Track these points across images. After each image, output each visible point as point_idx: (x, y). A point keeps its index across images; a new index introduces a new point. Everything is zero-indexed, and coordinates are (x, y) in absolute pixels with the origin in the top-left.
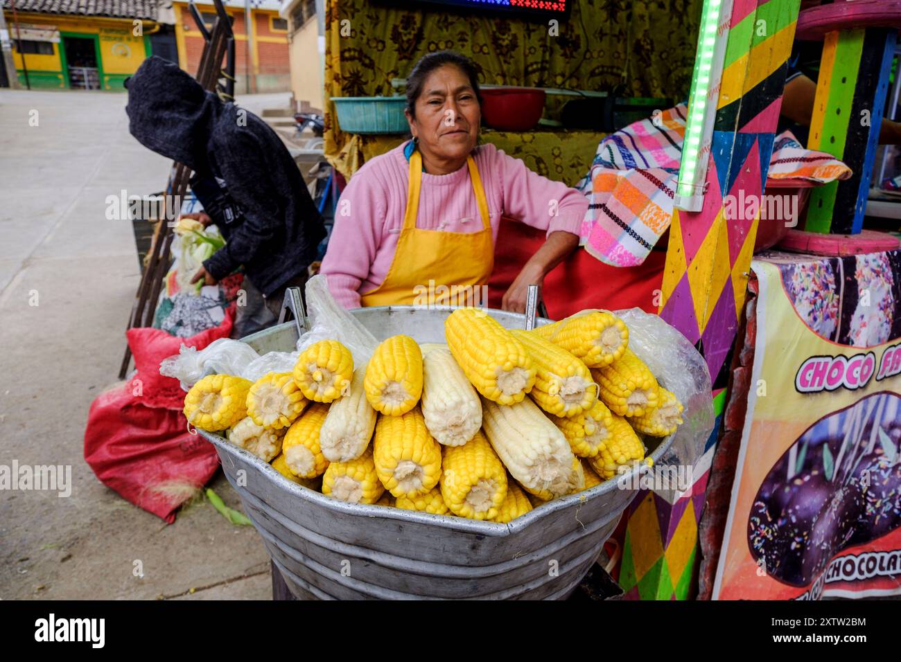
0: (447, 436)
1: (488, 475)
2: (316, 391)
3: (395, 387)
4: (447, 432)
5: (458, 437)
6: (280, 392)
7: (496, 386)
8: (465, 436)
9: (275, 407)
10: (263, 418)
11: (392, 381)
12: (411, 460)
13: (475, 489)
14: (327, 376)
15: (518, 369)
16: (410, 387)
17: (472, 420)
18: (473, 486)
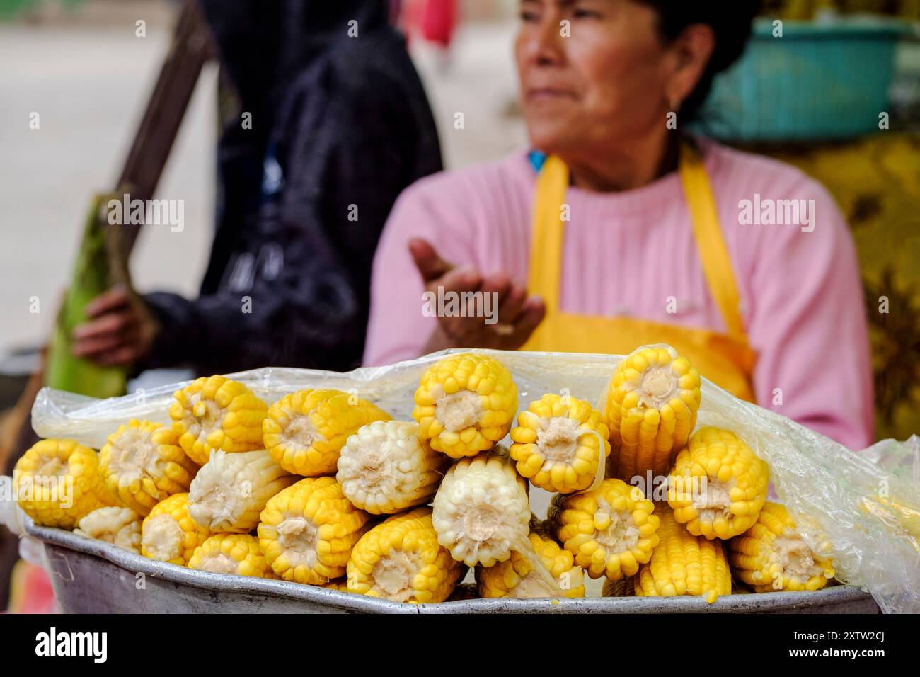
0: (359, 487)
1: (407, 542)
2: (196, 437)
3: (300, 422)
4: (360, 481)
5: (374, 490)
6: (149, 440)
7: (434, 416)
8: (384, 488)
9: (139, 460)
10: (120, 477)
11: (299, 414)
12: (303, 516)
13: (386, 563)
14: (214, 412)
15: (468, 393)
16: (322, 422)
17: (395, 464)
18: (384, 556)
